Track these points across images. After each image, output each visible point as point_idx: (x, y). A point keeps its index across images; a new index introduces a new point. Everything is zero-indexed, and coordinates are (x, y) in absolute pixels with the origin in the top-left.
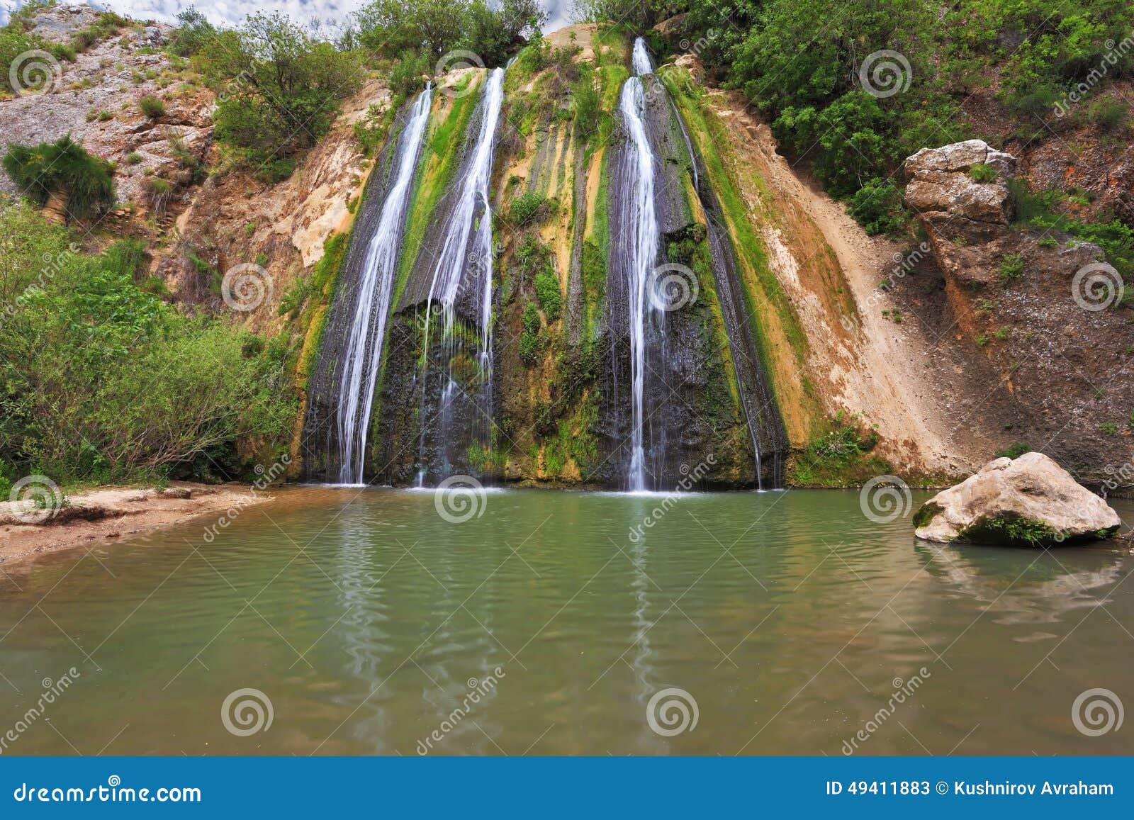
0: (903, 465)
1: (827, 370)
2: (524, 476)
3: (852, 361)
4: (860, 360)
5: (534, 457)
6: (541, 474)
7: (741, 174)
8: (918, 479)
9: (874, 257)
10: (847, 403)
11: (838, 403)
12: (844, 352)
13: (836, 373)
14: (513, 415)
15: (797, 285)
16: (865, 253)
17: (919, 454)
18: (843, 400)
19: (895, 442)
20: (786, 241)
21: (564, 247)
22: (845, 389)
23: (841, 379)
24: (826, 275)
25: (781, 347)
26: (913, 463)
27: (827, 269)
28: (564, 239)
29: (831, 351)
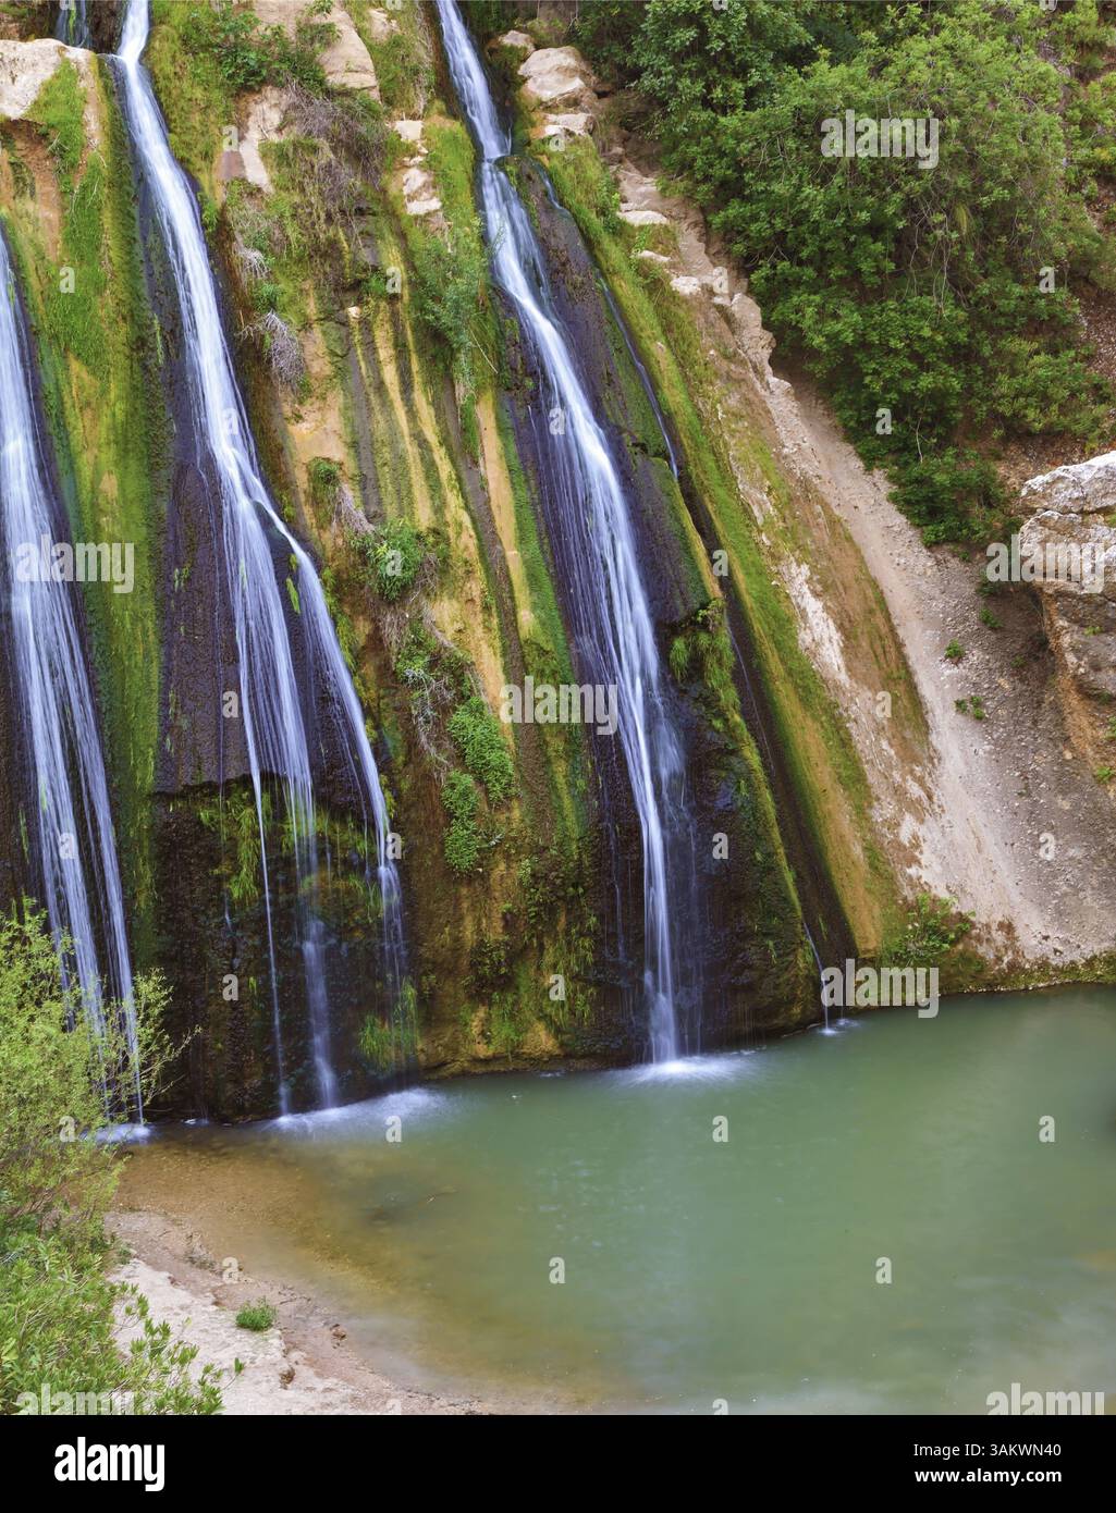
0: (999, 959)
1: (895, 825)
2: (449, 1058)
3: (926, 803)
4: (935, 799)
5: (466, 1025)
6: (483, 1050)
7: (733, 442)
8: (1017, 976)
9: (937, 593)
10: (926, 876)
11: (914, 877)
12: (915, 790)
13: (908, 828)
14: (436, 967)
15: (843, 677)
16: (924, 587)
17: (1016, 939)
18: (921, 872)
19: (988, 926)
20: (819, 588)
21: (484, 647)
22: (921, 853)
23: (915, 837)
24: (880, 651)
25: (831, 793)
26: (1010, 953)
27: (880, 637)
28: (480, 631)
29: (899, 792)
